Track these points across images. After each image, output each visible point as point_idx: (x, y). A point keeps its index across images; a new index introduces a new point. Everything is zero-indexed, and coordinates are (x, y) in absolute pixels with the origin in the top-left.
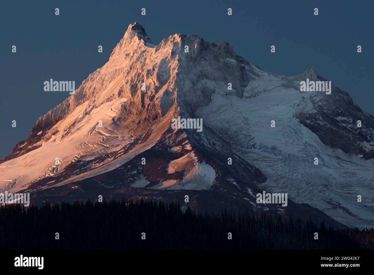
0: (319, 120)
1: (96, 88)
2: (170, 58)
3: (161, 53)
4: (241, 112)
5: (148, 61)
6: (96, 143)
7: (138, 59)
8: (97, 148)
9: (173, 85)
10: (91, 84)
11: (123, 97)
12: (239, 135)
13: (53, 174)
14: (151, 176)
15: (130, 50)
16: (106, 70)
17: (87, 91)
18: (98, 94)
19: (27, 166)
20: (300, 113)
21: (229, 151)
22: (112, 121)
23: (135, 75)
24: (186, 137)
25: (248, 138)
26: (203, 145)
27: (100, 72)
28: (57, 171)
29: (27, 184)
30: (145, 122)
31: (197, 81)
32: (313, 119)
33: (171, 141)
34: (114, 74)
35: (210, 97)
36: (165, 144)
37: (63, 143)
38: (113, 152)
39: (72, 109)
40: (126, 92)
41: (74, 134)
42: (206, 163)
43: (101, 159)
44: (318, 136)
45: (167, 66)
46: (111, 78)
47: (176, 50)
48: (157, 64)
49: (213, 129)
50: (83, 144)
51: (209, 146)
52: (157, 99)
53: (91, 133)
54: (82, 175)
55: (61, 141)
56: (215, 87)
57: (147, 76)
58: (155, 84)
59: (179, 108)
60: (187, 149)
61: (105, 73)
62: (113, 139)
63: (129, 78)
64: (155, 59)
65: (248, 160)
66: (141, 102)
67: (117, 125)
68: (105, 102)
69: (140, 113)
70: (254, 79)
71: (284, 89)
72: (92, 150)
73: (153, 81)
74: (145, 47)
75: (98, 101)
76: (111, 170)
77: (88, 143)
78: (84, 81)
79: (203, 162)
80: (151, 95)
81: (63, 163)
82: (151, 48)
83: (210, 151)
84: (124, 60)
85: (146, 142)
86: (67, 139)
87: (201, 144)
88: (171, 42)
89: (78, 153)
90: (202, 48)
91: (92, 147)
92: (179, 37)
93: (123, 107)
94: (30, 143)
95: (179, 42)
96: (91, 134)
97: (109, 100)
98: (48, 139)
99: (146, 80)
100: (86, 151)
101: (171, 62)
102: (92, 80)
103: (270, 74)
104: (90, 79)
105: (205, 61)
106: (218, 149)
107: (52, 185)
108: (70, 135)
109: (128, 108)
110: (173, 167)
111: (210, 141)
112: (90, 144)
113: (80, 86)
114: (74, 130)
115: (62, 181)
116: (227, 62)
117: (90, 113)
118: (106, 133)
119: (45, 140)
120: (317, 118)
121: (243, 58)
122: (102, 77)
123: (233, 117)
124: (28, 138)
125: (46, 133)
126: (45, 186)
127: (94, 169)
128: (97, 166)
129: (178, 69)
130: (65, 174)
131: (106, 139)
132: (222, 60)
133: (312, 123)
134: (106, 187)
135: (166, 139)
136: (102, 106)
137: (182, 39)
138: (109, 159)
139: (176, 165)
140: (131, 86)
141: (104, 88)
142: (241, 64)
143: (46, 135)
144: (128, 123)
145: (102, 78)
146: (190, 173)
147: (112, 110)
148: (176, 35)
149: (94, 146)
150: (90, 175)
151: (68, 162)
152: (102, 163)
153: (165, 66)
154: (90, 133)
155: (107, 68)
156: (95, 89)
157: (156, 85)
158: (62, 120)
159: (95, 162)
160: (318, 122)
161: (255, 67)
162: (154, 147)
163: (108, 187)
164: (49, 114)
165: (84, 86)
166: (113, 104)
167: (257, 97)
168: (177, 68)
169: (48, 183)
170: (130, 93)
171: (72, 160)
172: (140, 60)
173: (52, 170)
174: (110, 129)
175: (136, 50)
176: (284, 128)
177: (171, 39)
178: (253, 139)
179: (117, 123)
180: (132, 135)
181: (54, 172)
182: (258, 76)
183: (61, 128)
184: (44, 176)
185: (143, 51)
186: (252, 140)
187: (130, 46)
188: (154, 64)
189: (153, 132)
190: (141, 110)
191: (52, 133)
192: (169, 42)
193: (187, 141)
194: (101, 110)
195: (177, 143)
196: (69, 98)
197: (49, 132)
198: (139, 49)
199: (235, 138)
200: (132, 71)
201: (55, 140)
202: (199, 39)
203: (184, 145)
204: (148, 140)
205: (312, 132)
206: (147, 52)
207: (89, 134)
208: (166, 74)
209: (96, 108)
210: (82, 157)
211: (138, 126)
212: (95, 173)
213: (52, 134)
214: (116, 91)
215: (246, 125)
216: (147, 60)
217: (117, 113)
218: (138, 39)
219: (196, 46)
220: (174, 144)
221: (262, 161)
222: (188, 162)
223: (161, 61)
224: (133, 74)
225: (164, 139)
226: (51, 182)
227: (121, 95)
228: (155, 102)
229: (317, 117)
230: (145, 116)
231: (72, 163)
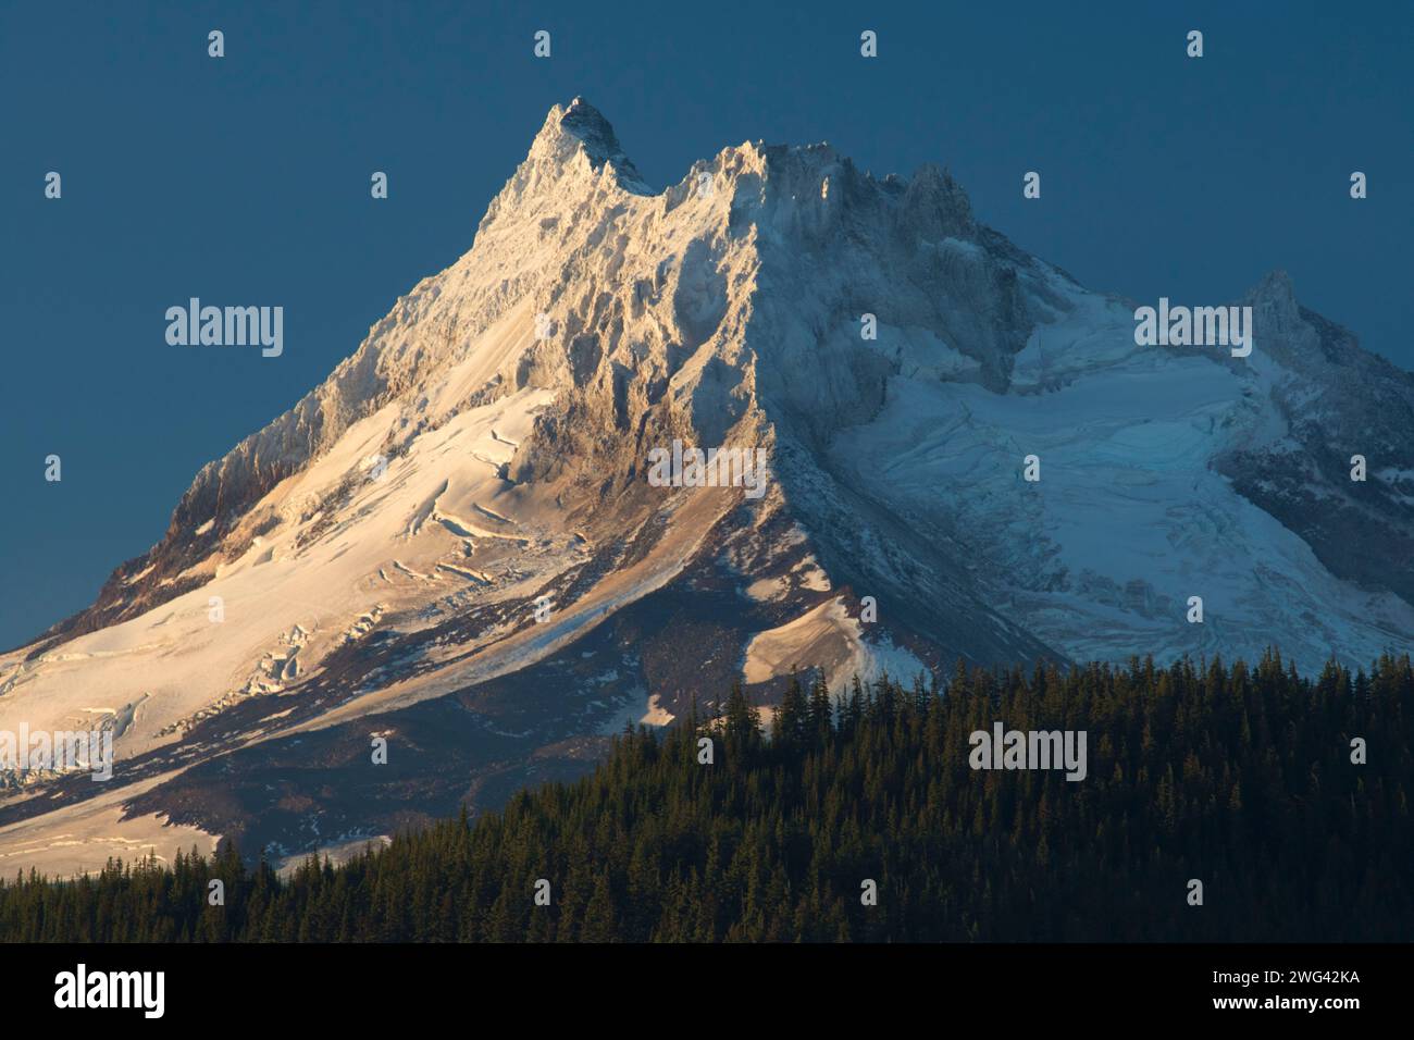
0: (1311, 480)
1: (426, 353)
2: (727, 234)
3: (687, 217)
4: (1004, 448)
5: (633, 248)
6: (439, 566)
7: (595, 239)
8: (444, 586)
9: (739, 342)
10: (404, 338)
11: (536, 388)
12: (1002, 537)
13: (278, 684)
14: (678, 692)
15: (559, 204)
16: (463, 284)
17: (391, 363)
18: (435, 377)
19: (171, 655)
20: (1235, 452)
21: (968, 598)
22: (501, 481)
23: (586, 301)
24: (806, 541)
25: (1036, 550)
26: (871, 572)
27: (439, 292)
28: (292, 672)
29: (179, 724)
30: (631, 485)
31: (832, 326)
32: (1286, 479)
33: (745, 557)
34: (498, 299)
35: (884, 389)
36: (723, 569)
37: (310, 565)
38: (512, 600)
39: (331, 435)
40: (547, 367)
41: (350, 529)
42: (897, 643)
43: (465, 626)
44: (1309, 543)
45: (714, 266)
46: (487, 315)
47: (747, 203)
48: (672, 257)
49: (900, 515)
50: (387, 570)
51: (892, 578)
52: (676, 397)
53: (418, 526)
54: (397, 688)
55: (299, 558)
56: (899, 351)
57: (633, 306)
58: (667, 336)
59: (773, 429)
60: (810, 590)
61: (460, 296)
62: (504, 550)
63: (561, 314)
64: (664, 240)
65: (1041, 633)
66: (615, 405)
67: (518, 495)
68: (465, 406)
69: (610, 448)
70: (1049, 320)
71: (1169, 358)
72: (425, 592)
73: (656, 324)
74: (620, 194)
75: (437, 405)
76: (518, 669)
77: (407, 564)
78: (378, 324)
79: (881, 638)
80: (655, 380)
81: (315, 642)
82: (643, 198)
83: (899, 596)
84: (535, 244)
85: (645, 563)
86: (321, 550)
87: (864, 568)
88: (728, 172)
89: (371, 603)
90: (848, 196)
91: (423, 580)
92: (760, 156)
93: (541, 424)
94: (167, 567)
95: (760, 174)
96: (418, 532)
97: (479, 399)
98: (238, 552)
99: (630, 320)
100: (406, 597)
101: (727, 250)
102: (409, 321)
103: (1113, 301)
104: (399, 317)
105: (861, 247)
106: (925, 589)
107: (282, 728)
108: (333, 534)
109: (560, 429)
110: (762, 659)
111: (896, 559)
112: (416, 570)
113: (362, 345)
114: (348, 515)
115: (319, 711)
116: (946, 251)
117: (408, 449)
118: (478, 525)
119: (227, 554)
120: (1301, 472)
121: (1005, 237)
122: (447, 309)
123: (976, 466)
124: (160, 545)
125: (232, 525)
126: (253, 729)
127: (444, 664)
128: (452, 656)
129: (757, 279)
130: (328, 686)
131: (476, 550)
132: (925, 243)
133: (1281, 493)
134: (502, 733)
135: (724, 550)
136: (455, 423)
137: (769, 161)
138: (500, 629)
139: (776, 651)
140: (571, 343)
141: (461, 351)
142: (998, 260)
143: (228, 536)
144: (563, 488)
145: (447, 314)
146: (835, 681)
147: (495, 436)
148: (747, 145)
149: (431, 577)
150: (433, 687)
151: (334, 638)
152: (470, 645)
153: (706, 266)
154: (412, 527)
155: (468, 273)
156: (419, 354)
157: (673, 339)
158: (293, 479)
159: (443, 638)
160: (1307, 487)
161: (1051, 275)
162: (681, 578)
163: (511, 735)
164: (239, 451)
165: (378, 344)
166: (501, 413)
167: (1065, 389)
168: (754, 273)
169: (266, 719)
170: (567, 372)
171: (350, 629)
172: (600, 246)
173: (273, 668)
174: (491, 511)
175: (584, 206)
176: (1175, 510)
177: (728, 160)
178: (1054, 552)
179: (517, 487)
180: (582, 535)
181: (280, 678)
182: (1067, 307)
183: (289, 508)
184: (242, 692)
185: (612, 207)
186: (1053, 558)
187: (555, 191)
188: (662, 259)
189: (668, 522)
190: (615, 440)
191: (253, 526)
192: (721, 175)
193: (809, 560)
194: (451, 438)
195: (769, 564)
196: (318, 392)
197: (242, 523)
198: (599, 202)
199: (986, 547)
200: (570, 287)
201: (268, 556)
202: (838, 161)
203: (796, 572)
204: (652, 553)
205: (1285, 525)
206: (628, 213)
207: (412, 530)
208: (712, 300)
209: (429, 430)
210: (389, 619)
211: (601, 501)
212: (452, 680)
213: (254, 530)
214: (509, 363)
215: (1025, 499)
216: (630, 243)
217: (516, 450)
218: (586, 162)
219: (825, 189)
220: (760, 568)
221: (1093, 637)
222: (823, 640)
223: (689, 248)
224: (574, 299)
225: (717, 549)
226: (275, 716)
227: (529, 382)
228: (672, 407)
229: (1301, 468)
230: (632, 459)
231: (350, 641)
